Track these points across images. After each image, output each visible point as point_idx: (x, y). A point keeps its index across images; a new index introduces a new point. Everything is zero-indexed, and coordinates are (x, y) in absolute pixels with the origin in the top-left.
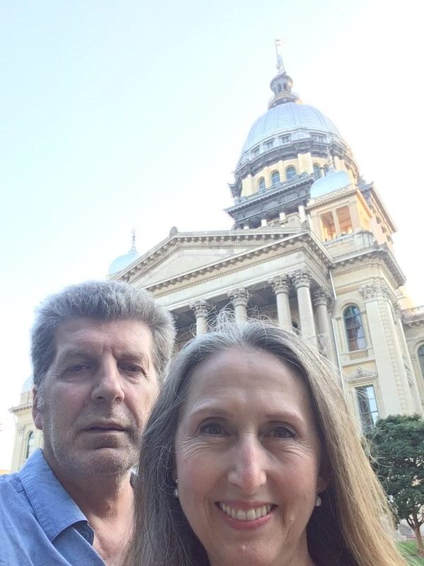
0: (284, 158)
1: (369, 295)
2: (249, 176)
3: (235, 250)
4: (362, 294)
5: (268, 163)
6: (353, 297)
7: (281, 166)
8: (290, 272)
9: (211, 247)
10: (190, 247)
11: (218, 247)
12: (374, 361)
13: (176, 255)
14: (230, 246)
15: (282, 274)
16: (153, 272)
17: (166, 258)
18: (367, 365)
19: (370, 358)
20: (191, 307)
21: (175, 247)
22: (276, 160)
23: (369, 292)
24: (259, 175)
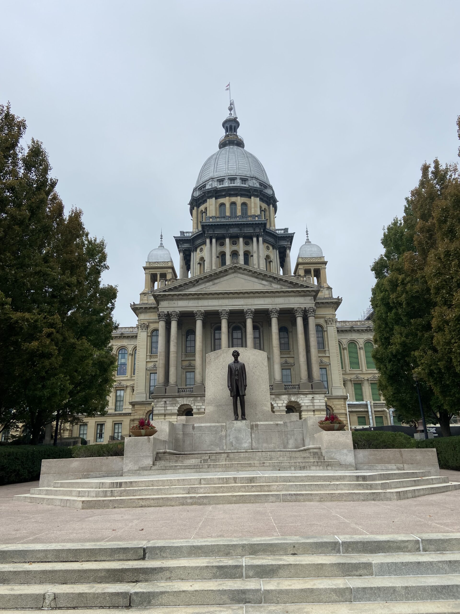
0: (242, 196)
1: (330, 323)
2: (214, 199)
3: (273, 284)
4: (326, 321)
5: (230, 195)
6: (321, 322)
7: (239, 200)
8: (307, 306)
9: (257, 278)
10: (243, 274)
11: (262, 279)
12: (329, 357)
13: (232, 275)
14: (270, 281)
15: (303, 306)
16: (216, 281)
17: (226, 275)
18: (325, 358)
19: (327, 355)
20: (245, 310)
21: (233, 270)
22: (236, 195)
23: (330, 321)
24: (221, 200)
